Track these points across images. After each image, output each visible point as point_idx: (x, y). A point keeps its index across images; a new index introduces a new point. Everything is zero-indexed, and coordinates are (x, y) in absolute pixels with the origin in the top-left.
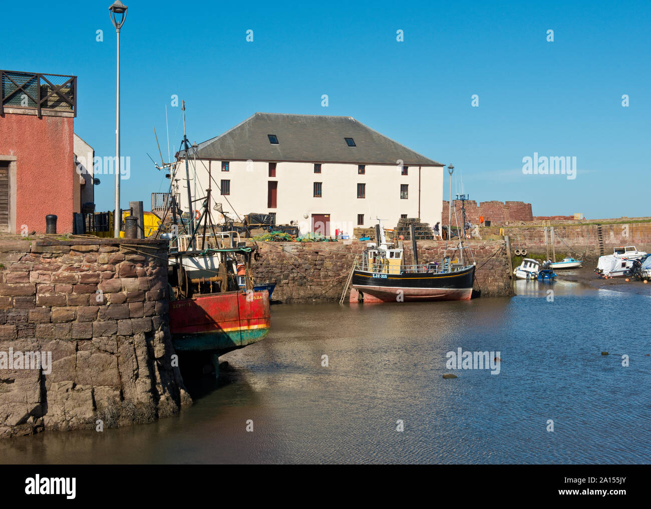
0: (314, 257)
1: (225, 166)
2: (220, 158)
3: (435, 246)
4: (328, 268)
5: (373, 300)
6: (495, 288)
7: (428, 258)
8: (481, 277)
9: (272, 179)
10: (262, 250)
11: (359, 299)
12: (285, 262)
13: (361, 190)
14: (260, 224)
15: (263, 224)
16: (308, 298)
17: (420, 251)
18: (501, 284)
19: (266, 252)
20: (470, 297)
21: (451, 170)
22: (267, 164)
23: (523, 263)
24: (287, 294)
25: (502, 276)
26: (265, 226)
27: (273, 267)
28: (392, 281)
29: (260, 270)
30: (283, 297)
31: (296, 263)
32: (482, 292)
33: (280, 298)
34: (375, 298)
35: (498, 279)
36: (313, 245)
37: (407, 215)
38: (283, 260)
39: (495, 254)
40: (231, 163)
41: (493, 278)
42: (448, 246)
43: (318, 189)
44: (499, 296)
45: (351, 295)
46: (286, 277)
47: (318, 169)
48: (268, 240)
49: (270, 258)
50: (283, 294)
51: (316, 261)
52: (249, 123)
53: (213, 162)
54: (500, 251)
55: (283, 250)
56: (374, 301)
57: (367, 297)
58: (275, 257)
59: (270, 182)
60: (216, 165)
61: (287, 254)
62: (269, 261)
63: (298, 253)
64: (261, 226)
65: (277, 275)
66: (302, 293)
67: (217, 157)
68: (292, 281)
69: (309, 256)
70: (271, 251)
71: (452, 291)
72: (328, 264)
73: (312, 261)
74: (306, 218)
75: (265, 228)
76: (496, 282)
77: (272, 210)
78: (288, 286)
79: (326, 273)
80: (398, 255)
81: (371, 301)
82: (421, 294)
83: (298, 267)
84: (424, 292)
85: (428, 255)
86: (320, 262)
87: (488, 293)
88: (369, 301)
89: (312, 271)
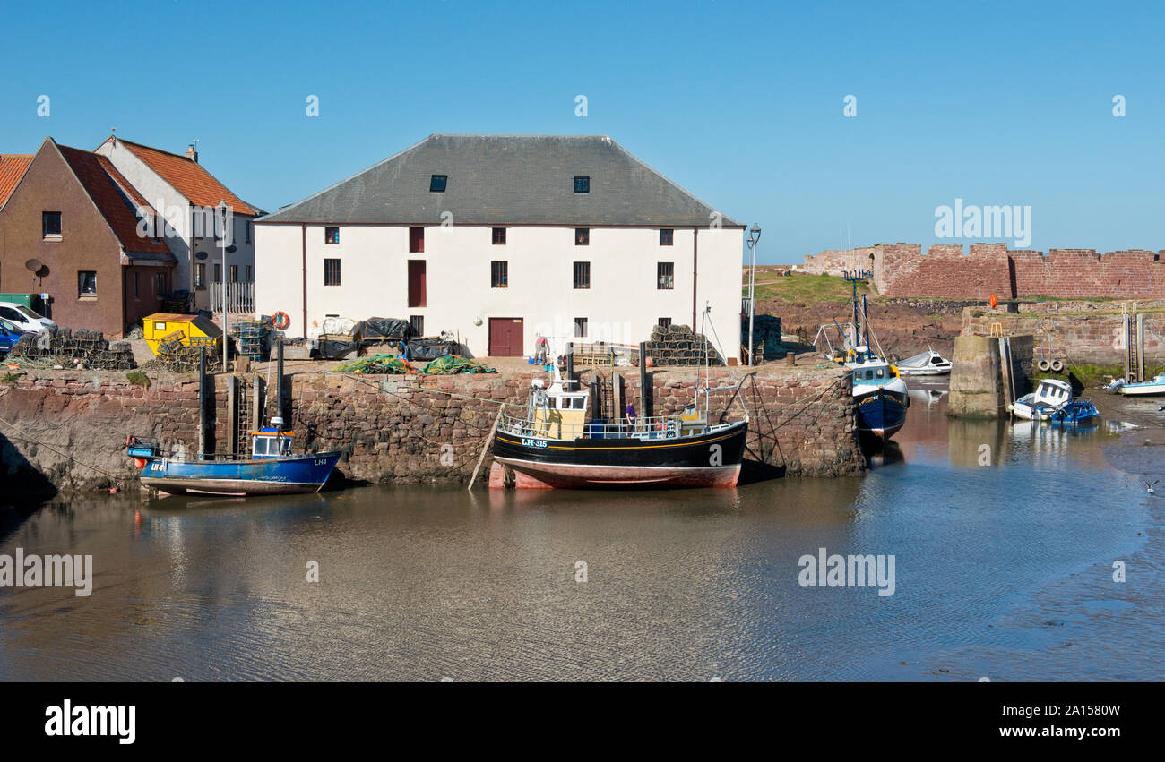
0: (441, 403)
1: (331, 235)
2: (322, 220)
3: (691, 381)
4: (467, 422)
5: (532, 484)
6: (817, 460)
7: (676, 403)
8: (787, 439)
9: (416, 256)
10: (341, 389)
11: (505, 483)
12: (383, 411)
13: (581, 274)
14: (383, 338)
15: (389, 338)
16: (426, 475)
17: (659, 389)
18: (831, 453)
19: (348, 394)
20: (735, 481)
21: (755, 235)
22: (406, 231)
23: (1040, 387)
24: (383, 469)
25: (834, 437)
26: (392, 340)
27: (360, 420)
28: (557, 452)
29: (335, 425)
30: (374, 473)
31: (405, 412)
32: (788, 469)
33: (369, 476)
34: (535, 480)
35: (825, 443)
36: (440, 381)
37: (670, 319)
38: (381, 407)
39: (821, 396)
40: (342, 230)
41: (812, 440)
42: (719, 380)
43: (499, 274)
44: (821, 477)
45: (492, 475)
46: (385, 438)
47: (499, 237)
48: (358, 371)
49: (355, 403)
50: (374, 469)
51: (445, 409)
52: (408, 155)
53: (309, 229)
54: (831, 391)
55: (381, 390)
56: (534, 486)
57: (521, 479)
58: (364, 402)
59: (411, 263)
60: (316, 234)
61: (389, 398)
62: (353, 408)
63: (409, 395)
64: (385, 341)
65: (366, 433)
66: (413, 466)
67: (318, 220)
68: (396, 445)
69: (432, 401)
70: (357, 391)
71: (684, 471)
72: (468, 414)
73: (436, 410)
74: (478, 325)
75: (392, 343)
76: (820, 448)
77: (417, 311)
78: (387, 454)
79: (464, 431)
80: (579, 404)
81: (529, 486)
82: (615, 476)
83: (409, 420)
84: (622, 474)
85: (675, 398)
86: (452, 411)
87: (800, 471)
88: (525, 485)
89: (437, 426)
